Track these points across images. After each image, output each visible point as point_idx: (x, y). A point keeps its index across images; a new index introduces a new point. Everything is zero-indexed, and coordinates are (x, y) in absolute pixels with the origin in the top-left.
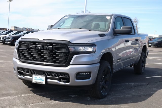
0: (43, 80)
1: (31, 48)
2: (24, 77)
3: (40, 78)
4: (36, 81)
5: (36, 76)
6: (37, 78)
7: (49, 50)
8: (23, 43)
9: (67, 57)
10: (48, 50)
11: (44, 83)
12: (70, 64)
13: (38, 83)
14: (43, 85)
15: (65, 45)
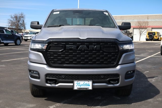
0: (89, 85)
1: (71, 49)
2: (57, 85)
3: (85, 83)
4: (79, 87)
5: (79, 82)
6: (81, 84)
7: (96, 50)
8: (55, 44)
9: (116, 57)
10: (94, 50)
11: (90, 88)
12: (119, 63)
13: (82, 89)
14: (90, 90)
15: (114, 44)
